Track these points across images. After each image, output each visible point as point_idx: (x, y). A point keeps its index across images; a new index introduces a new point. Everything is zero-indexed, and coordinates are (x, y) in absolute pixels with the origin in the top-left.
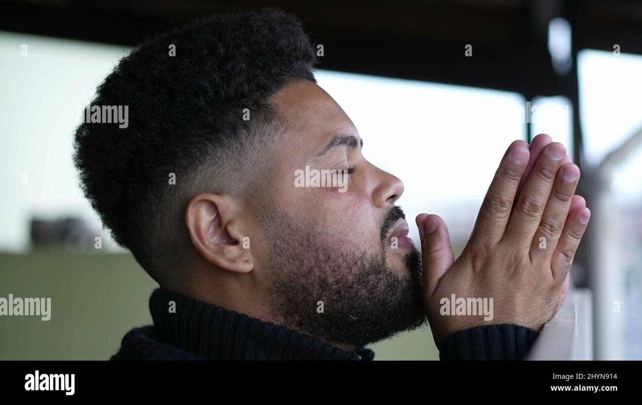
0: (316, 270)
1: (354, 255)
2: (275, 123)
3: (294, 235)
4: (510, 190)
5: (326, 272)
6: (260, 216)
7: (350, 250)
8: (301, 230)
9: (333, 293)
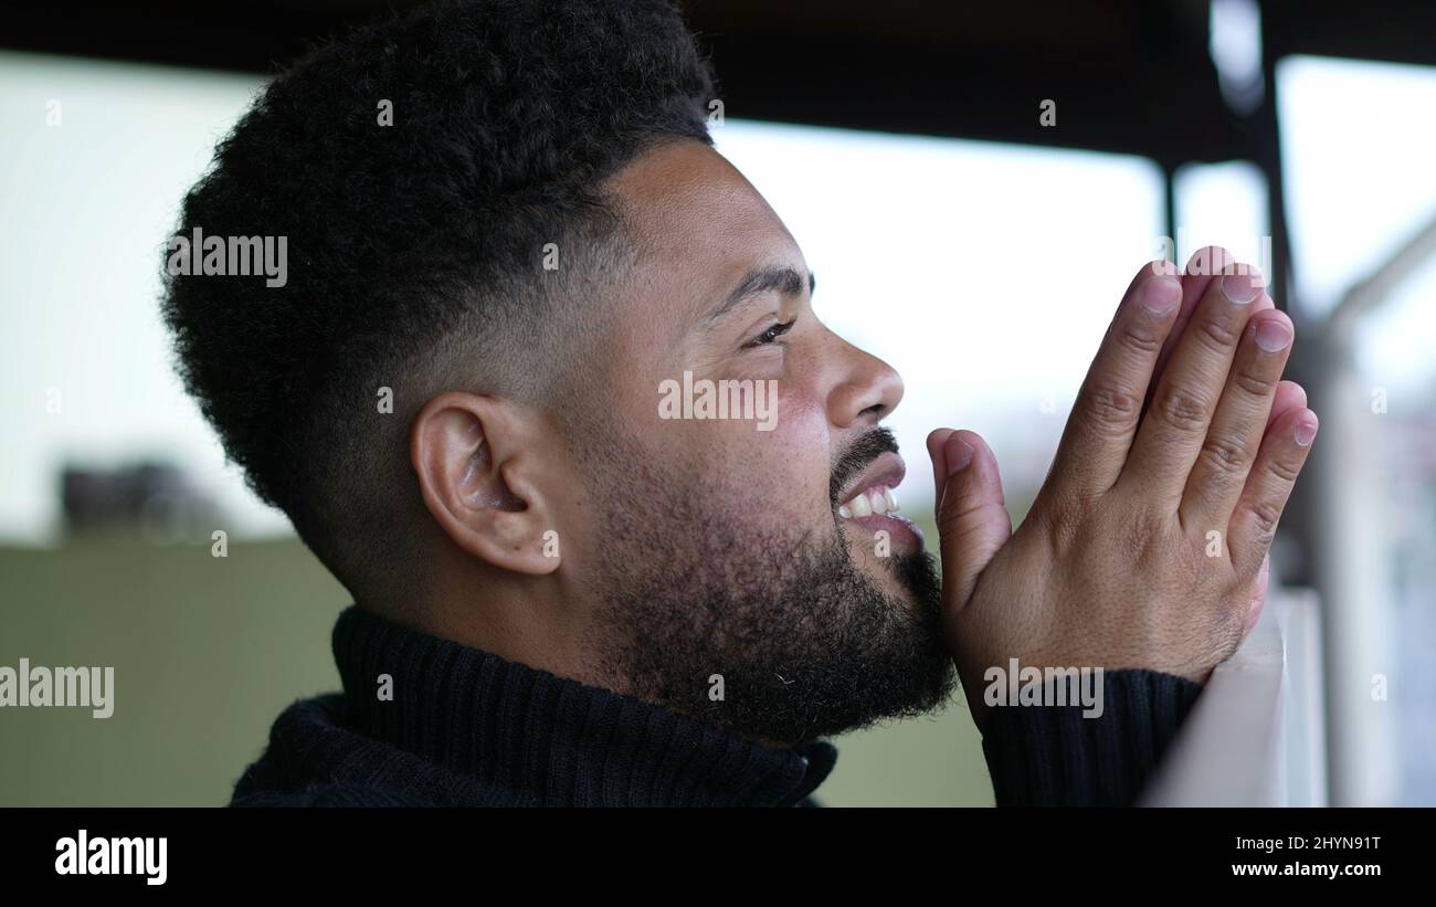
0: (702, 573)
1: (785, 535)
2: (616, 239)
3: (656, 492)
4: (1137, 373)
5: (724, 576)
6: (580, 448)
7: (778, 525)
8: (672, 480)
9: (740, 623)
